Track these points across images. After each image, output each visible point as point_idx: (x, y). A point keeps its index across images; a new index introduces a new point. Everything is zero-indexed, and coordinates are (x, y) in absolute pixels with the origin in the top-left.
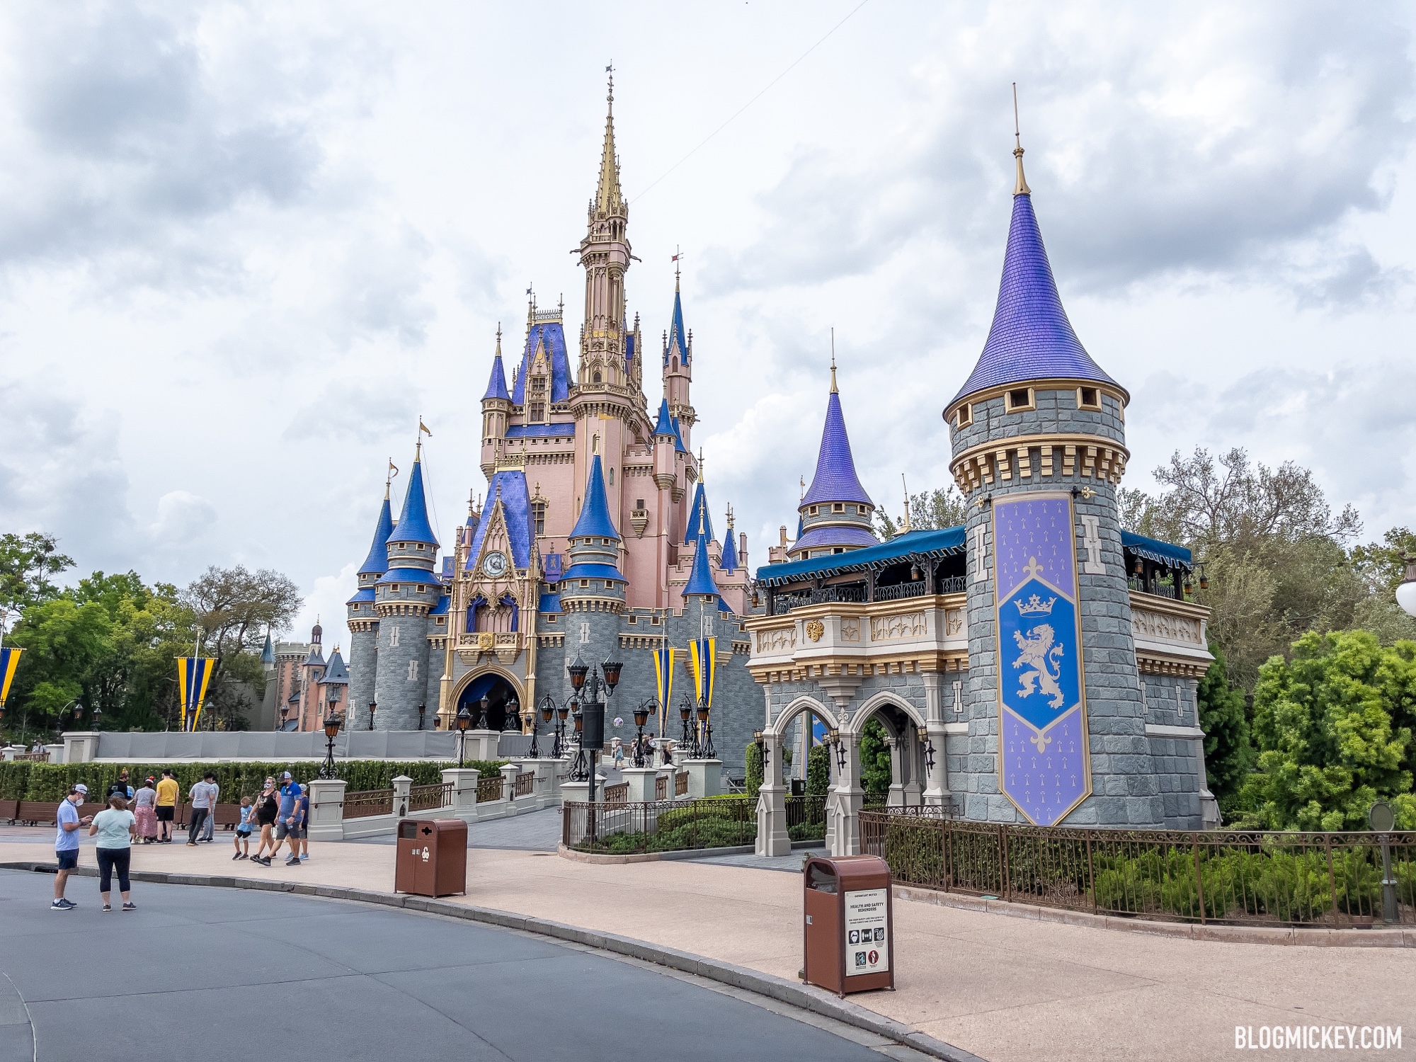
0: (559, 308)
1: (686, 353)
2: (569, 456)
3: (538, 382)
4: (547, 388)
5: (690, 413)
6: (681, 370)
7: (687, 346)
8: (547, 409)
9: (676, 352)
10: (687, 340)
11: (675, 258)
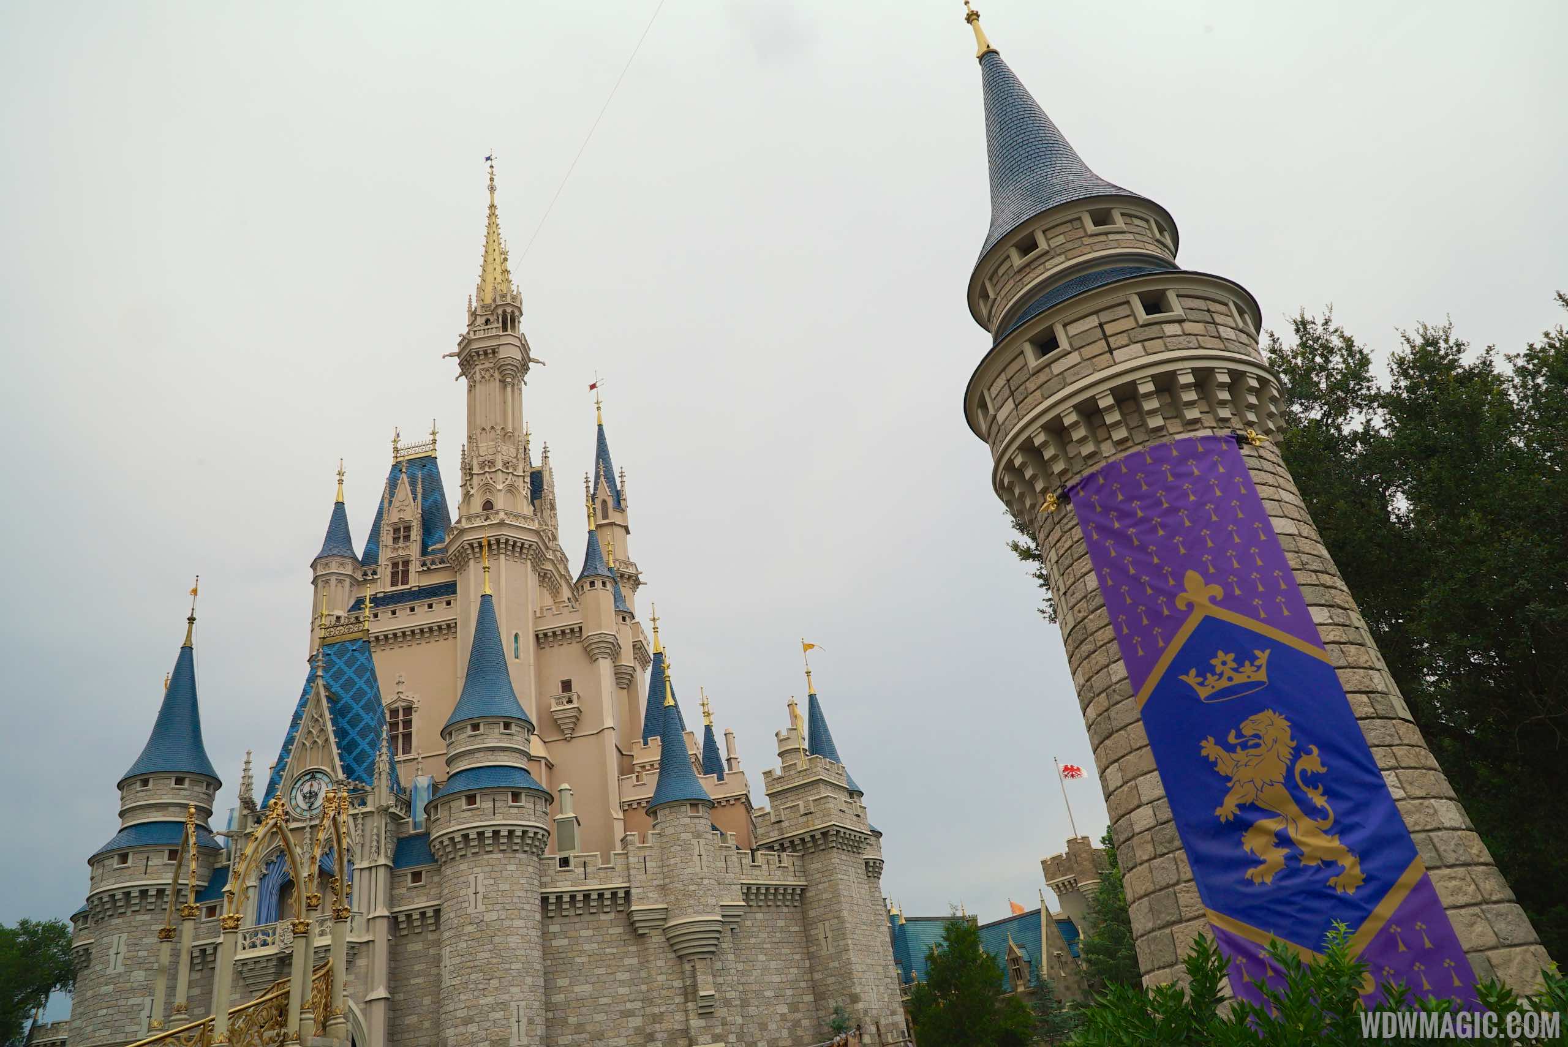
0: (432, 437)
1: (618, 497)
2: (448, 629)
3: (401, 532)
4: (413, 537)
5: (632, 570)
6: (614, 517)
7: (619, 488)
8: (414, 567)
9: (605, 492)
10: (618, 480)
11: (593, 387)
